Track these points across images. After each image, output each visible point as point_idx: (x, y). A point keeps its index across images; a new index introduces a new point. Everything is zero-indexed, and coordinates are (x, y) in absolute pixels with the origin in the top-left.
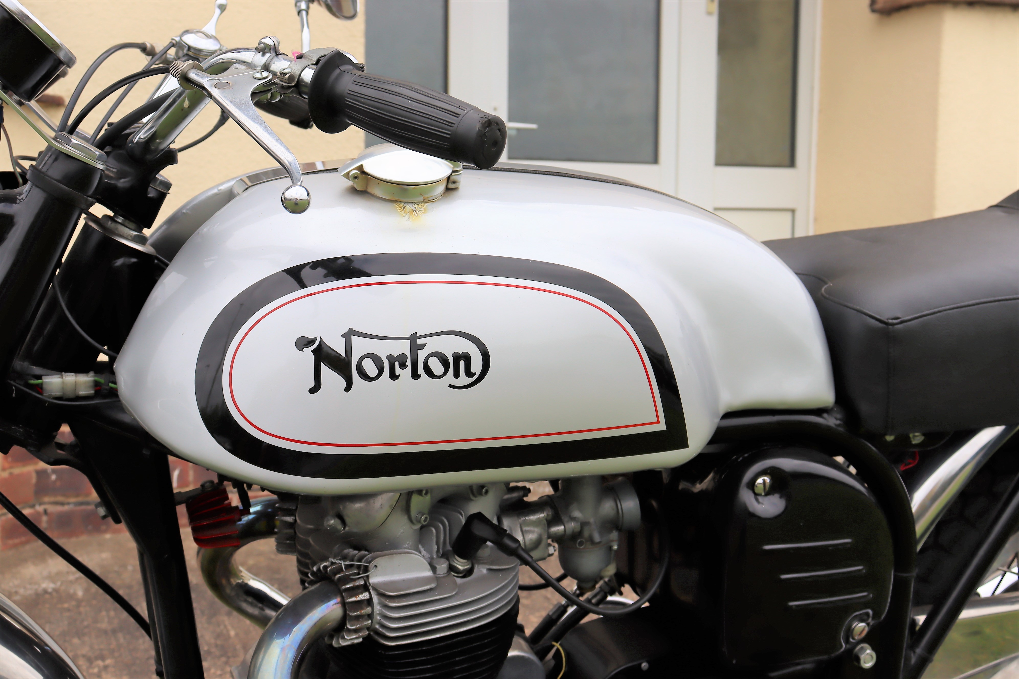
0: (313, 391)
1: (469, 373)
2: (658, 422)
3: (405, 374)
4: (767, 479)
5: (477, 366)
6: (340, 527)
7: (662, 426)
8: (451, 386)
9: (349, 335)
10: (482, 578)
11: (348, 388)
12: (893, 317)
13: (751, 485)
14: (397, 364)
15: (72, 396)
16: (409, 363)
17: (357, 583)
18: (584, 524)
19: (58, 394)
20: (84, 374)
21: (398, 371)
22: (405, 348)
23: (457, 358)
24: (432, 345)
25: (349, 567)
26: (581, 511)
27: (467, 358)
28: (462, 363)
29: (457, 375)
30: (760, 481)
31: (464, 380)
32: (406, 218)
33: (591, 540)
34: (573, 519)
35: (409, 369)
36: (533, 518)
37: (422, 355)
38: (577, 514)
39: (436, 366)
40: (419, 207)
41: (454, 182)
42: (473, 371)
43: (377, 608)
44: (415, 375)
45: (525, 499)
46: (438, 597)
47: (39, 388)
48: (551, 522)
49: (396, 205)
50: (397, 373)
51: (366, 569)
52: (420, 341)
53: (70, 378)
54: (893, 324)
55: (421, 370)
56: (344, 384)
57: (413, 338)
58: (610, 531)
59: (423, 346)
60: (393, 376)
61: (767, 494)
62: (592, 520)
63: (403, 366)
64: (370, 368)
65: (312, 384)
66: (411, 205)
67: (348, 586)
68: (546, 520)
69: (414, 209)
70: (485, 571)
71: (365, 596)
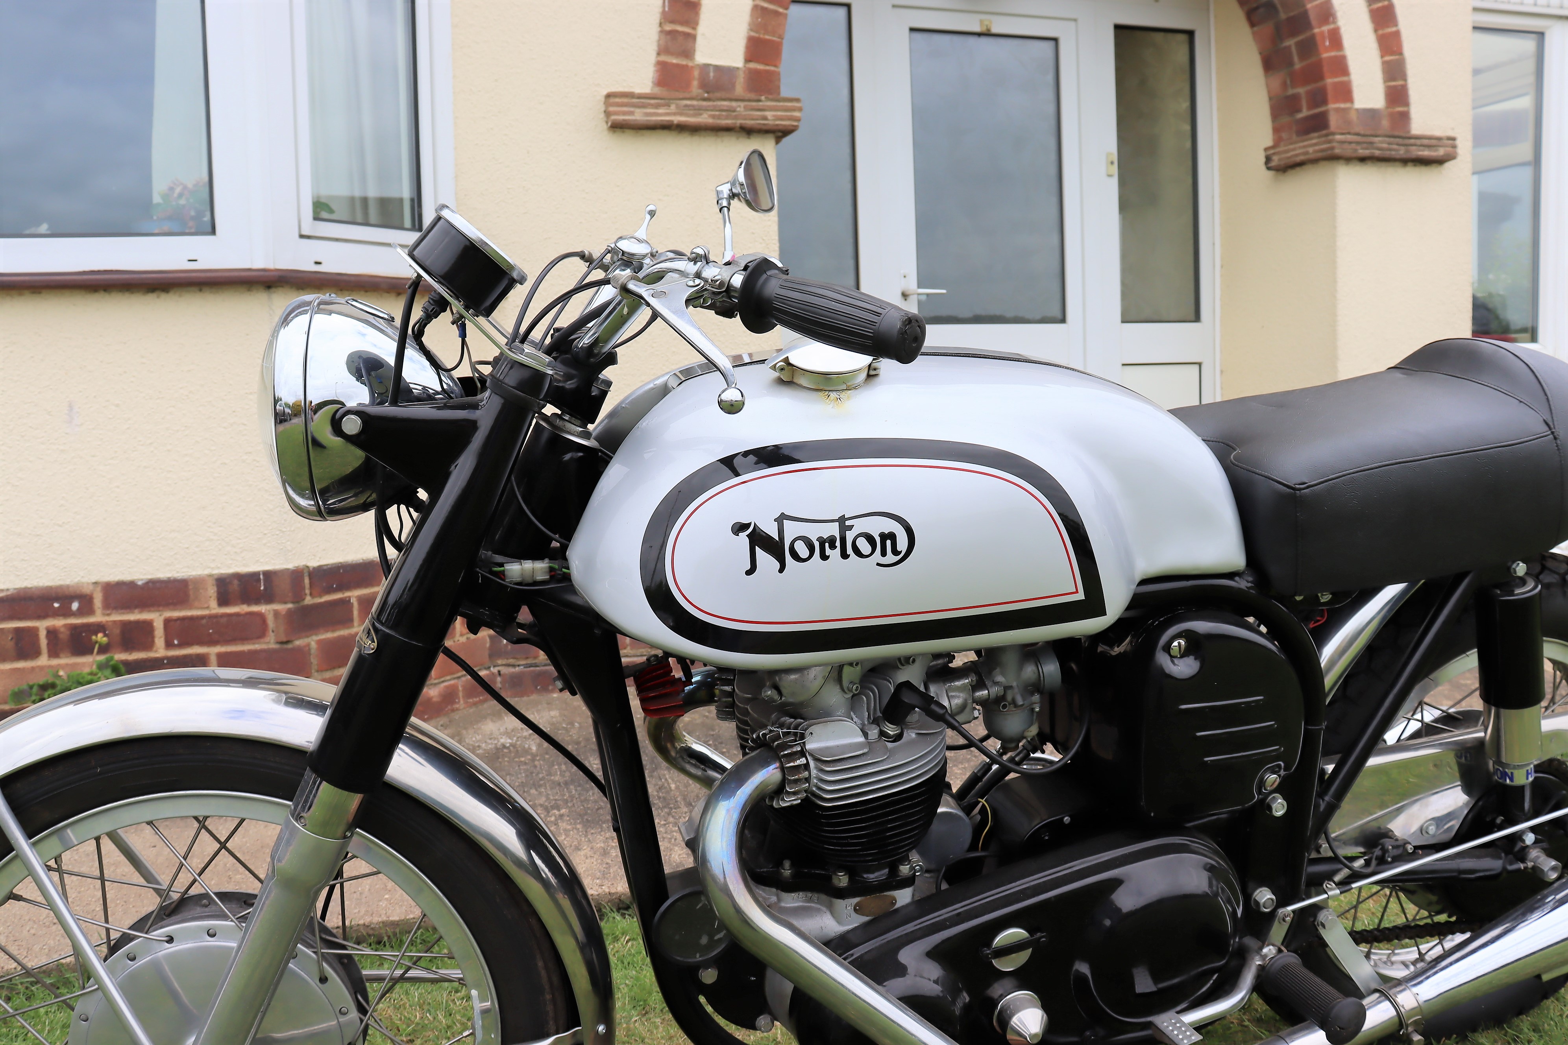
0: (749, 573)
1: (895, 552)
2: (1077, 592)
3: (834, 554)
4: (1183, 642)
5: (902, 544)
6: (776, 697)
7: (1081, 596)
8: (878, 564)
9: (781, 519)
10: (912, 742)
11: (781, 570)
12: (1299, 482)
13: (1167, 648)
14: (827, 545)
15: (530, 581)
16: (838, 544)
17: (794, 750)
18: (1007, 688)
19: (519, 580)
20: (540, 561)
21: (828, 551)
22: (833, 530)
23: (884, 537)
24: (860, 526)
25: (786, 734)
26: (1003, 674)
27: (892, 536)
28: (889, 542)
29: (884, 553)
30: (1175, 643)
31: (890, 558)
32: (831, 406)
33: (1014, 702)
34: (996, 683)
35: (838, 549)
36: (958, 683)
37: (850, 536)
38: (1000, 678)
39: (864, 546)
40: (843, 395)
41: (875, 369)
42: (899, 549)
43: (814, 772)
44: (844, 555)
45: (950, 665)
46: (870, 762)
47: (502, 575)
48: (975, 688)
49: (820, 394)
50: (827, 554)
51: (802, 737)
52: (848, 523)
53: (528, 565)
54: (1300, 489)
55: (849, 550)
56: (777, 565)
57: (842, 520)
58: (1032, 694)
59: (851, 528)
60: (824, 557)
61: (1182, 657)
62: (1014, 684)
63: (833, 547)
64: (802, 549)
65: (748, 567)
66: (834, 393)
67: (786, 752)
68: (971, 685)
69: (838, 397)
70: (914, 735)
71: (803, 761)
